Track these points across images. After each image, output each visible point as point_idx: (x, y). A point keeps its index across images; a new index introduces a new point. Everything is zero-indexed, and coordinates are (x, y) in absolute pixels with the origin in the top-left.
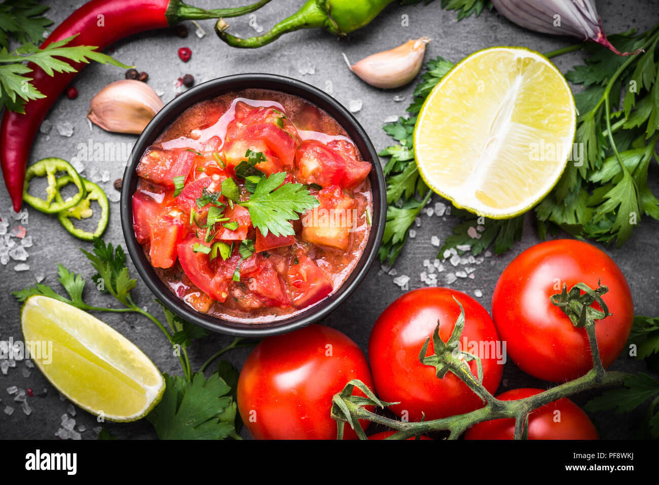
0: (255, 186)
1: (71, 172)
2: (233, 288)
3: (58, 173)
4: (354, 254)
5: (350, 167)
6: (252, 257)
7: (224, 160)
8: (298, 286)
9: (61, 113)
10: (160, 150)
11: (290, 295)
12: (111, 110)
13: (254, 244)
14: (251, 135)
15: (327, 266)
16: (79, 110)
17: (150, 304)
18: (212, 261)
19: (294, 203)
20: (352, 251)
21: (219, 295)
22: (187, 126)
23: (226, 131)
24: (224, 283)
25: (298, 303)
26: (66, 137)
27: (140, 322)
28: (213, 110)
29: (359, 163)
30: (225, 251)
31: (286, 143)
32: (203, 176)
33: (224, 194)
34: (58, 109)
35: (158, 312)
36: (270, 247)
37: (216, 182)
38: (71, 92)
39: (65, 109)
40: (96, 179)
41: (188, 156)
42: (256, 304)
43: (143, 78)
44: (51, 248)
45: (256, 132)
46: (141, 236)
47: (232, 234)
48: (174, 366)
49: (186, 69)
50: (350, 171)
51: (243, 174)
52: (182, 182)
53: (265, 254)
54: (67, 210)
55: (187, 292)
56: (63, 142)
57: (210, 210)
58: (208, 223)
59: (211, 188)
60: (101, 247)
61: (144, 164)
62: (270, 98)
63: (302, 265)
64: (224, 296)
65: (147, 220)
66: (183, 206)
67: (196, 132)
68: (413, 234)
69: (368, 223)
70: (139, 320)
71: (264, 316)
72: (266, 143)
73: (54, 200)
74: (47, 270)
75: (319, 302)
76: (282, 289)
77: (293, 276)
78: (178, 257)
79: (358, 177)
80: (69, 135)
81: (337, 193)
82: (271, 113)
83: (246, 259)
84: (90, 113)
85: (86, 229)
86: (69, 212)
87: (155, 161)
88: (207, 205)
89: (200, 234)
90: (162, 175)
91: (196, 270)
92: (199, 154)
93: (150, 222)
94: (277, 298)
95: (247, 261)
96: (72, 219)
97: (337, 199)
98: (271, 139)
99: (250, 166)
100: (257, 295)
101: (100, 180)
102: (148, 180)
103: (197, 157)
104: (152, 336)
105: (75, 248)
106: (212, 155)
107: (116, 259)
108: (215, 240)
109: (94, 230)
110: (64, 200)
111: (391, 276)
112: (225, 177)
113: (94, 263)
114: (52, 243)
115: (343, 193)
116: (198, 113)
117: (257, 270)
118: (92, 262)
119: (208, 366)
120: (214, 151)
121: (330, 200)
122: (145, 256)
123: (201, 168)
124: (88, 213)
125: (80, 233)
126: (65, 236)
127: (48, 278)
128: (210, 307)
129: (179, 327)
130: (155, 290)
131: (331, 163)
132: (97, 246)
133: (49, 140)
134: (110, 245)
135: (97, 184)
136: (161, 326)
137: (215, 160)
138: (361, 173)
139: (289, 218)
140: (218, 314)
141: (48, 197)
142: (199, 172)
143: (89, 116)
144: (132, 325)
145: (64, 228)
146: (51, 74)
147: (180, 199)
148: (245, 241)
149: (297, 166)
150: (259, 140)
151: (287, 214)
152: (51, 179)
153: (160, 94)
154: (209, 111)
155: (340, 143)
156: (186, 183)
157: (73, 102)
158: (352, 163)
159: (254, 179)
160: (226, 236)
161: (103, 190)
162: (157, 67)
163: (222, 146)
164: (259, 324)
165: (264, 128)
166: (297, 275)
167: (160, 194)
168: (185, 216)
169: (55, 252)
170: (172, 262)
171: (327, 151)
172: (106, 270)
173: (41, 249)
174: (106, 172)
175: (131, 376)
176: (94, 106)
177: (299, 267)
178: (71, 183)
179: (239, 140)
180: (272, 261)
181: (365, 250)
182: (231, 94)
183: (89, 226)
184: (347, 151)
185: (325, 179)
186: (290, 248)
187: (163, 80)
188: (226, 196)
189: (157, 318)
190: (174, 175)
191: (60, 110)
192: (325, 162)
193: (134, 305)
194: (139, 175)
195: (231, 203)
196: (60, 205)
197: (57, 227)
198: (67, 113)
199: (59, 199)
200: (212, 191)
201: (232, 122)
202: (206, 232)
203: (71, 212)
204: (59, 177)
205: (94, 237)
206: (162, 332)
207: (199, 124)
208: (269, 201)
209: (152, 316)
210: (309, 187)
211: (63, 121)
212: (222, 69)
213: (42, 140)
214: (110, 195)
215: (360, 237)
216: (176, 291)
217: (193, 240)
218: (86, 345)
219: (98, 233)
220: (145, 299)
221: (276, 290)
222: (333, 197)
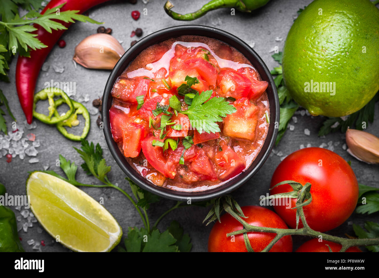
0: (191, 100)
1: (64, 96)
2: (179, 169)
3: (56, 97)
4: (258, 143)
5: (254, 85)
6: (192, 148)
7: (170, 84)
8: (222, 166)
9: (55, 57)
10: (127, 79)
11: (217, 172)
12: (89, 54)
13: (193, 139)
14: (187, 66)
15: (241, 151)
16: (67, 55)
17: (120, 181)
18: (165, 152)
19: (219, 110)
20: (257, 140)
21: (171, 174)
22: (143, 62)
23: (169, 64)
24: (174, 166)
25: (223, 177)
26: (59, 73)
27: (114, 194)
28: (160, 51)
29: (260, 82)
30: (173, 145)
31: (211, 71)
32: (156, 95)
33: (171, 106)
34: (53, 55)
35: (126, 186)
36: (203, 141)
37: (165, 99)
38: (62, 43)
39: (58, 55)
40: (80, 100)
41: (146, 82)
42: (195, 179)
43: (109, 32)
44: (53, 147)
45: (191, 64)
46: (116, 137)
47: (178, 133)
48: (137, 222)
49: (136, 25)
50: (255, 87)
51: (182, 93)
52: (142, 100)
53: (200, 145)
54: (62, 121)
55: (148, 173)
56: (57, 76)
57: (163, 117)
58: (161, 126)
59: (163, 103)
60: (86, 145)
61: (116, 89)
62: (198, 41)
63: (225, 152)
64: (174, 174)
65: (120, 126)
66: (144, 116)
67: (149, 66)
68: (292, 128)
69: (267, 122)
70: (113, 193)
71: (200, 186)
72: (197, 71)
73: (54, 115)
74: (51, 161)
75: (236, 176)
76: (212, 169)
77: (219, 159)
78: (141, 150)
79: (259, 91)
80: (61, 72)
81: (246, 103)
82: (200, 51)
83: (188, 149)
84: (75, 57)
85: (75, 134)
86: (64, 123)
87: (123, 86)
88: (160, 114)
89: (156, 134)
90: (129, 95)
91: (154, 158)
92: (153, 80)
93: (122, 127)
94: (209, 174)
95: (188, 151)
96: (66, 127)
97: (246, 106)
98: (201, 68)
99: (188, 87)
100: (196, 173)
101: (83, 100)
102: (119, 99)
103: (151, 82)
104: (122, 203)
105: (68, 146)
106: (162, 81)
107: (96, 152)
108: (166, 137)
109: (81, 134)
110: (60, 115)
111: (279, 156)
112: (171, 95)
113: (82, 156)
114: (53, 143)
115: (250, 103)
116: (150, 53)
117: (195, 156)
118: (80, 155)
119: (160, 221)
120: (162, 78)
121: (242, 107)
122: (119, 149)
123: (154, 89)
124: (75, 122)
125: (72, 136)
126: (61, 139)
127: (51, 167)
128: (164, 182)
129: (141, 196)
130: (127, 172)
131: (242, 83)
132: (83, 145)
133: (48, 76)
134: (92, 143)
135: (81, 103)
136: (128, 196)
137: (163, 84)
138: (262, 89)
139: (216, 121)
140: (169, 187)
141: (50, 113)
142: (153, 93)
143: (75, 59)
144: (108, 196)
145: (61, 133)
146: (50, 31)
147: (142, 111)
148: (187, 137)
149: (219, 86)
150: (193, 69)
151: (214, 118)
152: (51, 101)
153: (121, 42)
154: (157, 52)
155: (246, 69)
156: (145, 100)
157: (63, 50)
158: (255, 83)
159: (191, 96)
160: (174, 134)
161: (85, 107)
162: (118, 25)
163: (168, 74)
164: (197, 192)
165: (196, 61)
166: (222, 158)
167: (127, 108)
168: (145, 122)
169: (56, 149)
170: (137, 153)
171: (238, 75)
172: (90, 161)
173: (46, 148)
174: (87, 95)
175: (100, 226)
176: (78, 52)
177: (223, 153)
178: (64, 103)
179: (180, 70)
180: (204, 150)
181: (266, 140)
182: (172, 39)
183: (77, 131)
184: (251, 74)
185: (238, 94)
186: (216, 140)
187: (122, 33)
188: (172, 107)
189: (125, 190)
190: (137, 96)
191: (55, 55)
192: (237, 82)
193: (109, 182)
194: (113, 96)
195: (176, 112)
196: (58, 118)
197: (56, 133)
198: (59, 57)
199: (57, 114)
200: (163, 104)
201: (173, 58)
202: (160, 132)
203: (65, 123)
204: (56, 99)
205: (81, 138)
206: (129, 200)
207: (151, 60)
208: (201, 110)
209: (122, 189)
210: (227, 99)
211: (57, 62)
212: (161, 24)
213: (44, 75)
214: (90, 110)
215: (262, 131)
216: (141, 172)
217: (151, 138)
218: (70, 205)
219: (84, 136)
220: (116, 178)
221: (208, 169)
222: (244, 105)
